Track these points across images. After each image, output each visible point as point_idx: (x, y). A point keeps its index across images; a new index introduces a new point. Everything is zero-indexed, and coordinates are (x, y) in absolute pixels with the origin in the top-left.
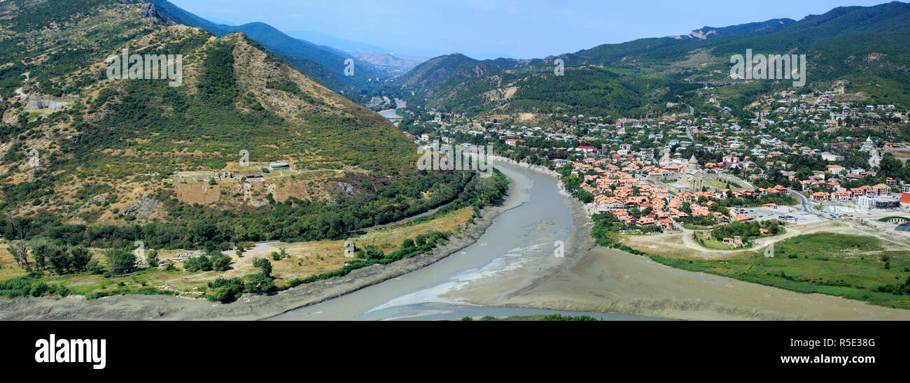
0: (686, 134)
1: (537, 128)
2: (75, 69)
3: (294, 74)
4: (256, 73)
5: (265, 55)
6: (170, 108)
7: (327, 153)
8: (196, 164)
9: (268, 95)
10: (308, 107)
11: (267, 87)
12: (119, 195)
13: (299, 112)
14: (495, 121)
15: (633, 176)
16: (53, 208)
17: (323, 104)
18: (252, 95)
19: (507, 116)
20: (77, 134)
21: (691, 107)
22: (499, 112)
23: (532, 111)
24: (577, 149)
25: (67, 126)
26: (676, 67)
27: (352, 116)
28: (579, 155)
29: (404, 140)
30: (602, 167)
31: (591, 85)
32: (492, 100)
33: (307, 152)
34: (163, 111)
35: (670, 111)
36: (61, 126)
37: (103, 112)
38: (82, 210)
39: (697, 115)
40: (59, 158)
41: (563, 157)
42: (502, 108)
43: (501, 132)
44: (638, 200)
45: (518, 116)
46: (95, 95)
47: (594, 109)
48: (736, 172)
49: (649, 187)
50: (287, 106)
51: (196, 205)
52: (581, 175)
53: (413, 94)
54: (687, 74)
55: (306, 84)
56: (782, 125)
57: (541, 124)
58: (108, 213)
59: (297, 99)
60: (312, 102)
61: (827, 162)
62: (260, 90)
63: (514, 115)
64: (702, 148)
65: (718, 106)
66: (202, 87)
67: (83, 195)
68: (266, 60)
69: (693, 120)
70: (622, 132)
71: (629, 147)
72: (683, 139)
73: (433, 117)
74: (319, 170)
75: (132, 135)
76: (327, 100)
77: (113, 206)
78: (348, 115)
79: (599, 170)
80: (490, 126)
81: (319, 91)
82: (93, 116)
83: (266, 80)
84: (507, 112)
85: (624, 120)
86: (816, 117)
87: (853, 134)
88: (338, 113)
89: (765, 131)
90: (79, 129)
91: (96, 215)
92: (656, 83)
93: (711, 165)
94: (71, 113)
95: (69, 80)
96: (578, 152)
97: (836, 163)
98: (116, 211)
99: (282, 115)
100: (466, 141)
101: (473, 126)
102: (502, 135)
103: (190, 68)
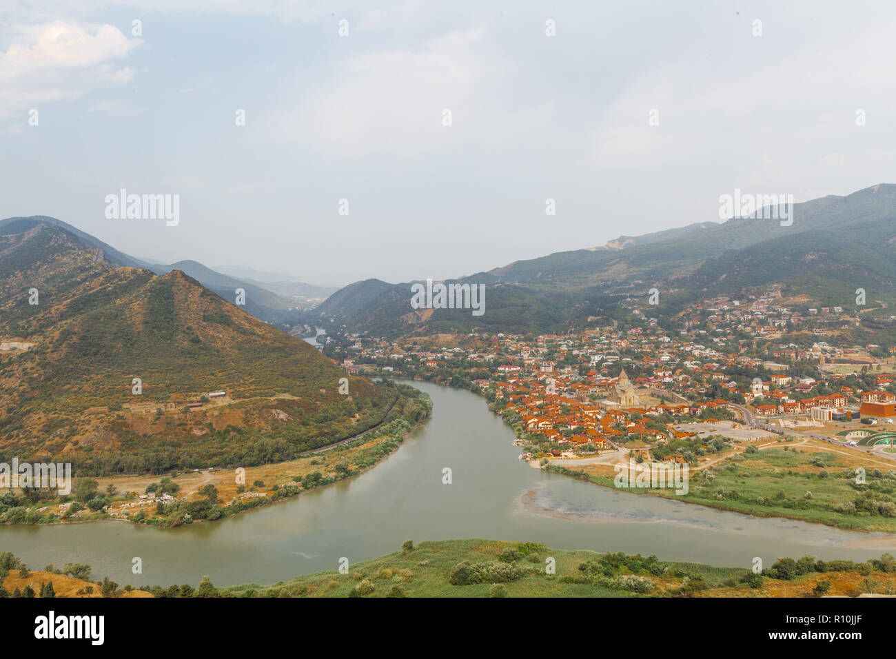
0: (611, 349)
1: (457, 350)
2: (37, 313)
3: (227, 307)
4: (193, 307)
5: (201, 290)
7: (259, 382)
8: (144, 397)
9: (204, 328)
10: (241, 338)
11: (204, 321)
12: (79, 428)
13: (233, 343)
14: (415, 344)
15: (560, 394)
17: (255, 334)
18: (190, 329)
19: (426, 338)
20: (42, 371)
21: (614, 321)
22: (418, 334)
23: (450, 332)
24: (500, 369)
25: (34, 365)
26: (594, 279)
27: (281, 345)
28: (502, 374)
29: (330, 365)
31: (508, 303)
32: (410, 322)
33: (241, 381)
34: (114, 347)
35: (592, 325)
36: (29, 365)
37: (63, 351)
39: (621, 328)
40: (27, 395)
41: (486, 377)
42: (420, 330)
43: (423, 354)
44: (568, 418)
45: (437, 337)
46: (57, 335)
47: (513, 327)
48: (670, 386)
49: (578, 404)
50: (221, 338)
52: (507, 395)
53: (332, 321)
54: (606, 287)
55: (237, 316)
56: (714, 334)
57: (461, 344)
58: (69, 445)
59: (230, 331)
60: (244, 333)
61: (771, 372)
62: (197, 324)
63: (433, 336)
64: (630, 362)
65: (643, 317)
66: (147, 323)
68: (202, 295)
69: (618, 333)
70: (544, 349)
71: (553, 364)
72: (609, 353)
73: (353, 343)
75: (88, 372)
78: (277, 344)
79: (524, 389)
80: (409, 349)
82: (55, 354)
83: (202, 314)
84: (425, 335)
85: (546, 337)
87: (797, 341)
88: (268, 342)
89: (697, 342)
90: (44, 368)
92: (576, 298)
93: (642, 379)
94: (36, 352)
95: (35, 322)
96: (501, 372)
97: (781, 372)
99: (219, 345)
100: (387, 365)
101: (392, 349)
102: (423, 357)
103: (136, 306)
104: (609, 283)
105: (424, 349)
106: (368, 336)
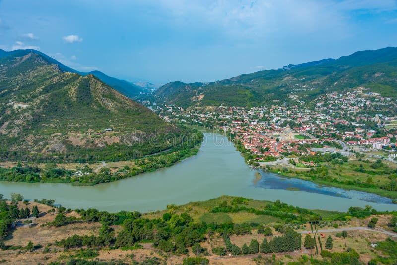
1: (214, 113)
2: (30, 92)
3: (114, 91)
4: (98, 91)
5: (102, 84)
6: (66, 107)
7: (127, 124)
8: (77, 129)
9: (103, 100)
10: (119, 105)
11: (103, 97)
12: (49, 142)
13: (116, 107)
14: (196, 110)
15: (259, 134)
16: (25, 147)
17: (125, 104)
18: (97, 100)
19: (201, 108)
20: (32, 117)
22: (197, 106)
23: (211, 105)
24: (233, 122)
25: (29, 114)
26: (277, 84)
27: (137, 109)
30: (244, 129)
31: (237, 93)
34: (63, 108)
35: (275, 104)
36: (26, 114)
37: (42, 109)
38: (35, 148)
40: (26, 128)
42: (198, 104)
43: (199, 115)
44: (262, 144)
45: (206, 107)
46: (38, 101)
47: (240, 104)
50: (111, 105)
51: (77, 146)
53: (159, 99)
54: (282, 87)
55: (118, 95)
56: (330, 109)
57: (216, 111)
58: (45, 149)
59: (115, 102)
60: (121, 103)
61: (355, 126)
62: (100, 98)
63: (204, 107)
64: (291, 120)
65: (298, 101)
66: (78, 97)
67: (36, 142)
68: (102, 85)
69: (286, 108)
70: (252, 114)
71: (256, 120)
73: (169, 109)
75: (52, 118)
76: (126, 102)
77: (47, 147)
78: (135, 108)
80: (193, 112)
81: (123, 98)
82: (38, 110)
83: (102, 94)
84: (200, 106)
85: (254, 108)
86: (348, 105)
87: (368, 113)
88: (131, 107)
89: (322, 113)
90: (33, 115)
91: (41, 150)
92: (268, 91)
93: (296, 128)
94: (30, 109)
95: (29, 96)
97: (360, 127)
98: (48, 148)
99: (109, 109)
100: (183, 119)
101: (186, 112)
103: (73, 90)
104: (284, 85)
105: (200, 113)
106: (175, 106)
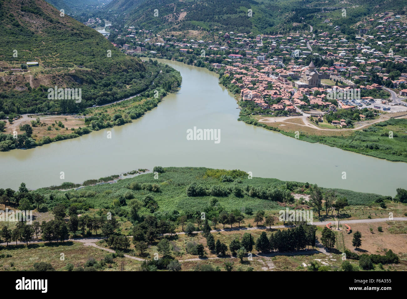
0: (306, 46)
1: (201, 41)
3: (39, 1)
7: (63, 57)
9: (23, 16)
10: (49, 25)
11: (22, 11)
13: (44, 28)
14: (173, 36)
15: (268, 76)
17: (59, 23)
18: (12, 16)
19: (180, 33)
21: (311, 27)
22: (175, 29)
23: (197, 29)
24: (229, 57)
27: (78, 32)
28: (230, 60)
30: (246, 69)
32: (170, 21)
33: (50, 55)
35: (295, 29)
39: (316, 32)
41: (219, 61)
42: (177, 26)
43: (177, 43)
44: (272, 92)
45: (188, 32)
47: (241, 28)
48: (344, 74)
49: (279, 83)
50: (35, 23)
52: (232, 74)
53: (116, 16)
55: (47, 8)
56: (379, 39)
57: (204, 38)
59: (42, 19)
60: (51, 21)
62: (17, 12)
63: (186, 31)
64: (318, 56)
65: (331, 25)
69: (312, 36)
70: (260, 44)
71: (265, 54)
72: (305, 50)
73: (130, 33)
74: (58, 68)
78: (75, 31)
79: (244, 71)
80: (169, 40)
81: (55, 13)
83: (20, 5)
84: (180, 30)
85: (263, 36)
88: (69, 29)
89: (366, 44)
92: (285, 9)
93: (325, 69)
99: (33, 30)
100: (153, 50)
101: (157, 39)
102: (178, 46)
